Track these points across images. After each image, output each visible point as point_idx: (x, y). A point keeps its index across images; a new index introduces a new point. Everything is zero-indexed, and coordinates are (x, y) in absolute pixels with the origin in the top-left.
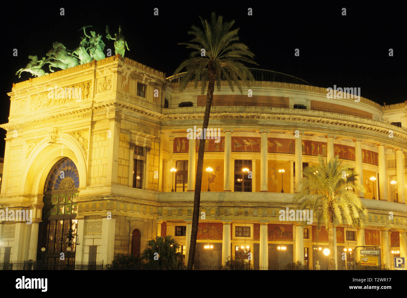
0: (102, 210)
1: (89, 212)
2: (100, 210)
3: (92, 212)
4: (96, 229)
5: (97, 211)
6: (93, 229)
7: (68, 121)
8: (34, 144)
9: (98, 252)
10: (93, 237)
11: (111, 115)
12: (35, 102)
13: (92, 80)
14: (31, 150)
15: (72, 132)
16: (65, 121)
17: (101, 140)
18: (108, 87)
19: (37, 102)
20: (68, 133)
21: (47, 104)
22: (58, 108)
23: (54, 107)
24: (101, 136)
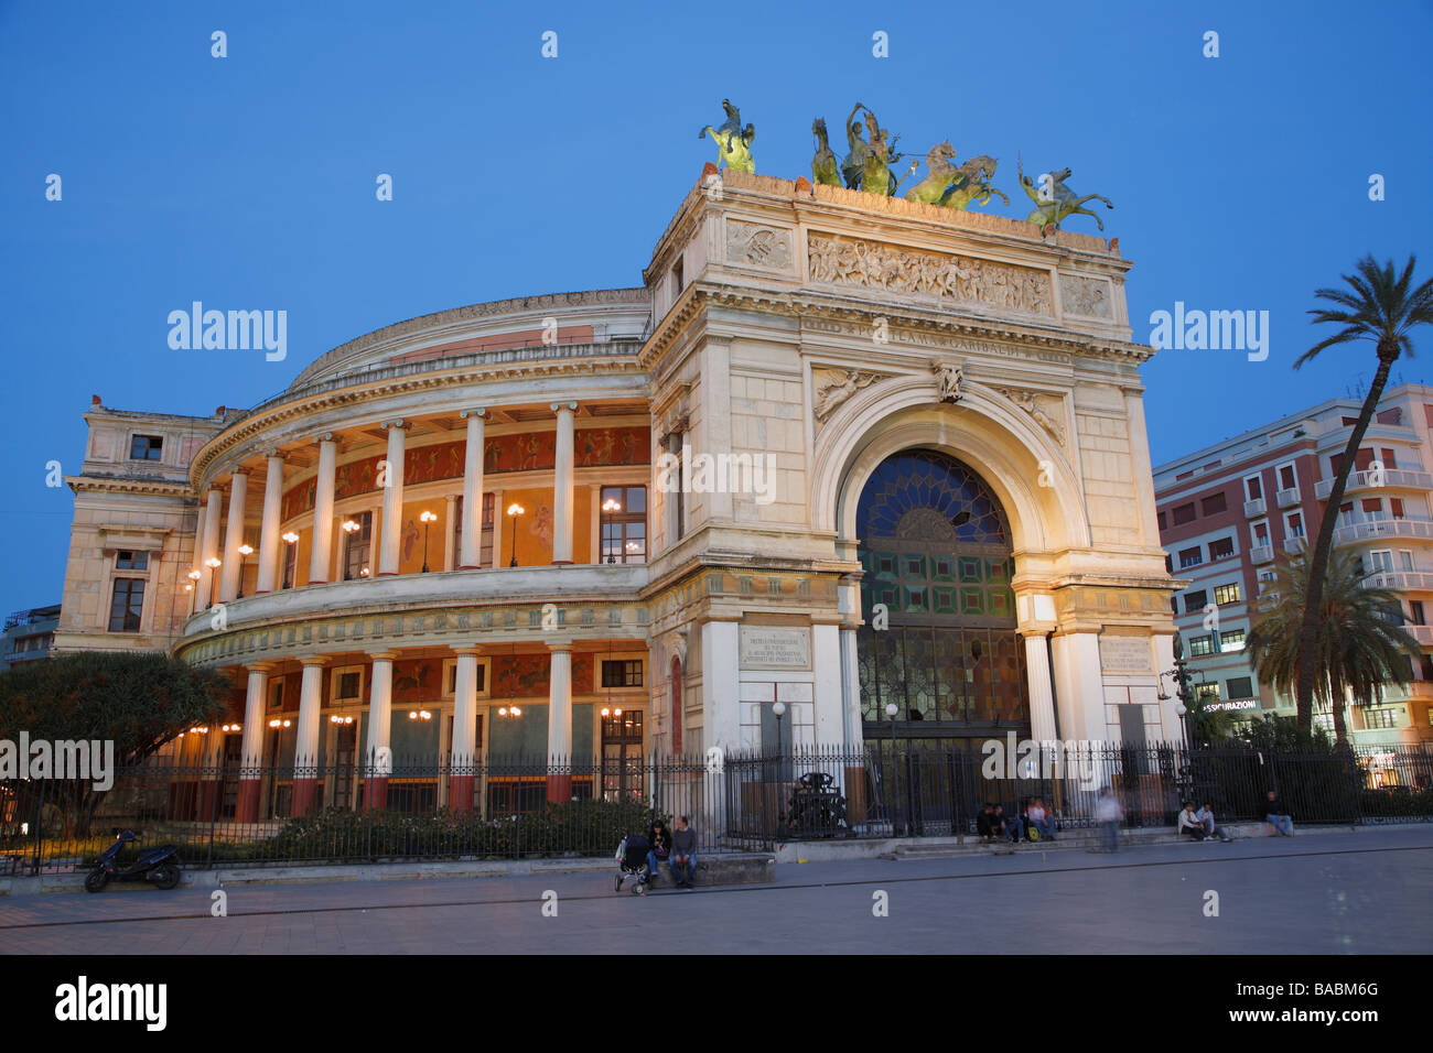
0: (1150, 614)
1: (1111, 615)
2: (1144, 614)
3: (1120, 617)
4: (1131, 661)
5: (1136, 616)
6: (1123, 660)
7: (989, 353)
8: (850, 383)
9: (1146, 720)
10: (1127, 681)
11: (1129, 380)
12: (824, 257)
13: (1048, 272)
14: (840, 398)
15: (1007, 386)
16: (981, 352)
17: (1105, 434)
18: (1100, 307)
19: (834, 260)
20: (991, 386)
21: (884, 280)
22: (940, 306)
23: (919, 298)
24: (1100, 425)
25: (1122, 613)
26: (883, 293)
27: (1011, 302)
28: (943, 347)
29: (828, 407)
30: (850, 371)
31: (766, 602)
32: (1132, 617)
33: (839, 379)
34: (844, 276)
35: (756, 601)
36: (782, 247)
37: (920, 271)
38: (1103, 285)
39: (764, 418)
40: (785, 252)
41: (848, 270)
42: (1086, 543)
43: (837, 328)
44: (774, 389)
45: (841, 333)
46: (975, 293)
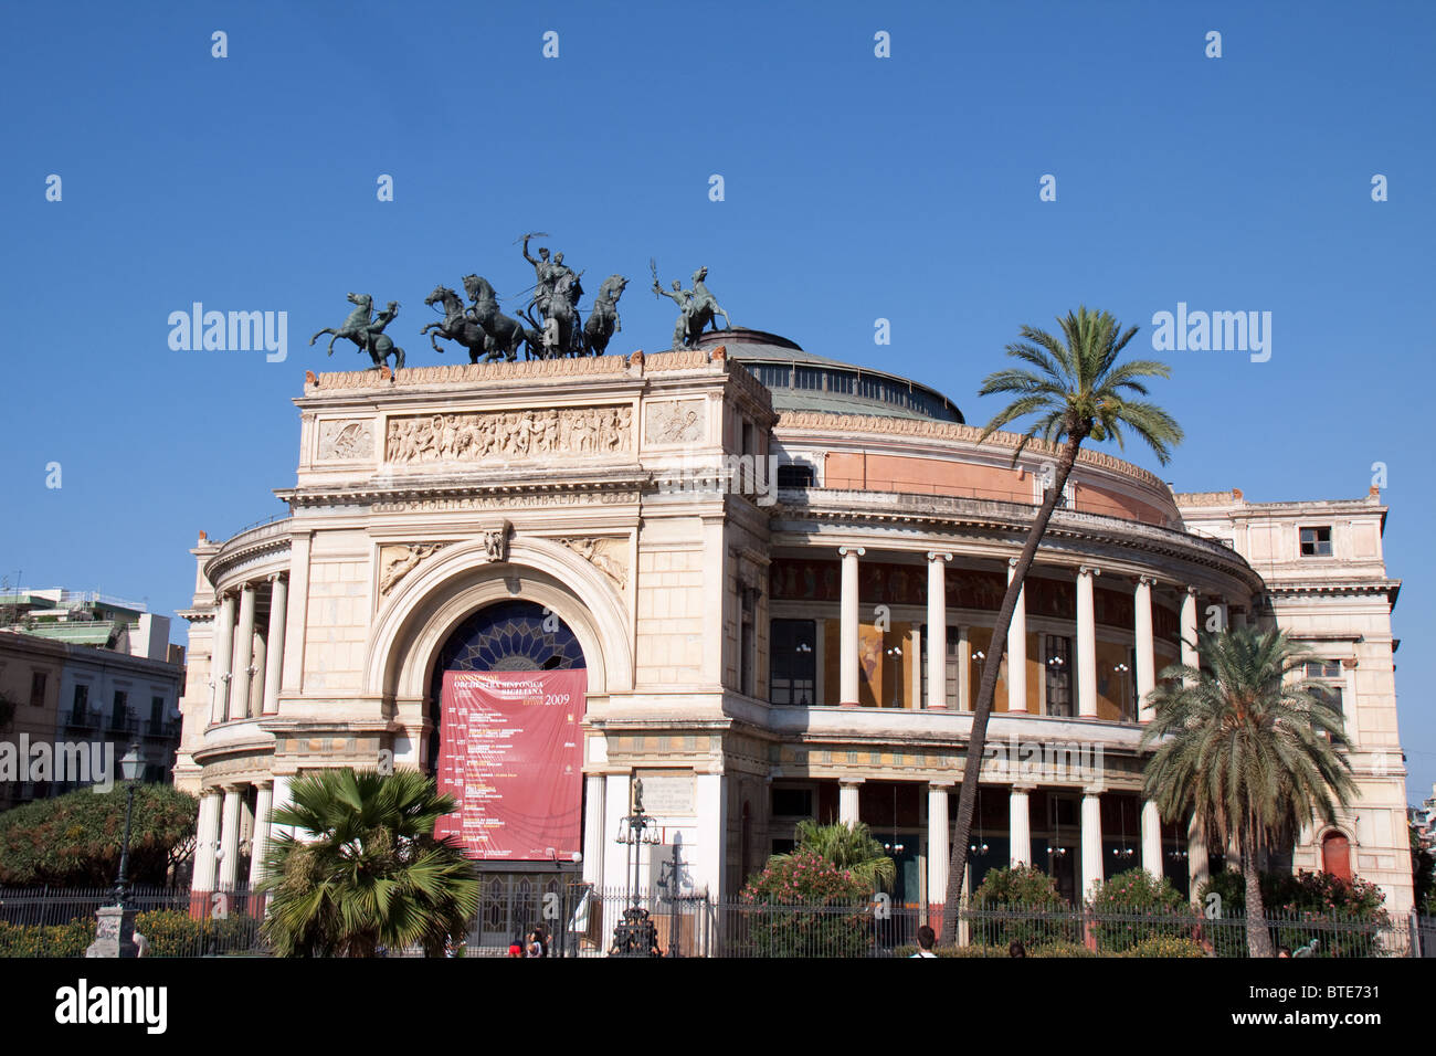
0: (695, 755)
1: (648, 758)
2: (689, 755)
3: (657, 759)
4: (671, 802)
5: (676, 757)
6: (661, 801)
7: (548, 506)
8: (413, 555)
9: (682, 861)
11: (709, 507)
12: (404, 438)
13: (630, 405)
14: (402, 571)
15: (565, 536)
16: (540, 506)
17: (675, 568)
18: (690, 431)
19: (412, 439)
20: (551, 538)
21: (456, 449)
22: (506, 466)
23: (490, 460)
24: (671, 560)
25: (660, 755)
26: (451, 463)
27: (586, 443)
28: (502, 507)
29: (391, 581)
30: (412, 544)
31: (319, 758)
32: (672, 757)
33: (402, 553)
34: (418, 452)
35: (311, 758)
36: (367, 437)
37: (493, 433)
38: (700, 404)
39: (336, 597)
40: (369, 441)
41: (423, 446)
42: (628, 687)
43: (401, 507)
44: (347, 571)
45: (406, 511)
46: (548, 445)
